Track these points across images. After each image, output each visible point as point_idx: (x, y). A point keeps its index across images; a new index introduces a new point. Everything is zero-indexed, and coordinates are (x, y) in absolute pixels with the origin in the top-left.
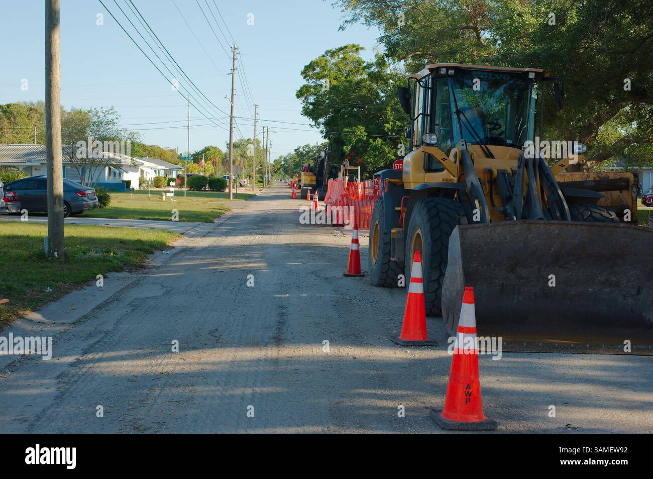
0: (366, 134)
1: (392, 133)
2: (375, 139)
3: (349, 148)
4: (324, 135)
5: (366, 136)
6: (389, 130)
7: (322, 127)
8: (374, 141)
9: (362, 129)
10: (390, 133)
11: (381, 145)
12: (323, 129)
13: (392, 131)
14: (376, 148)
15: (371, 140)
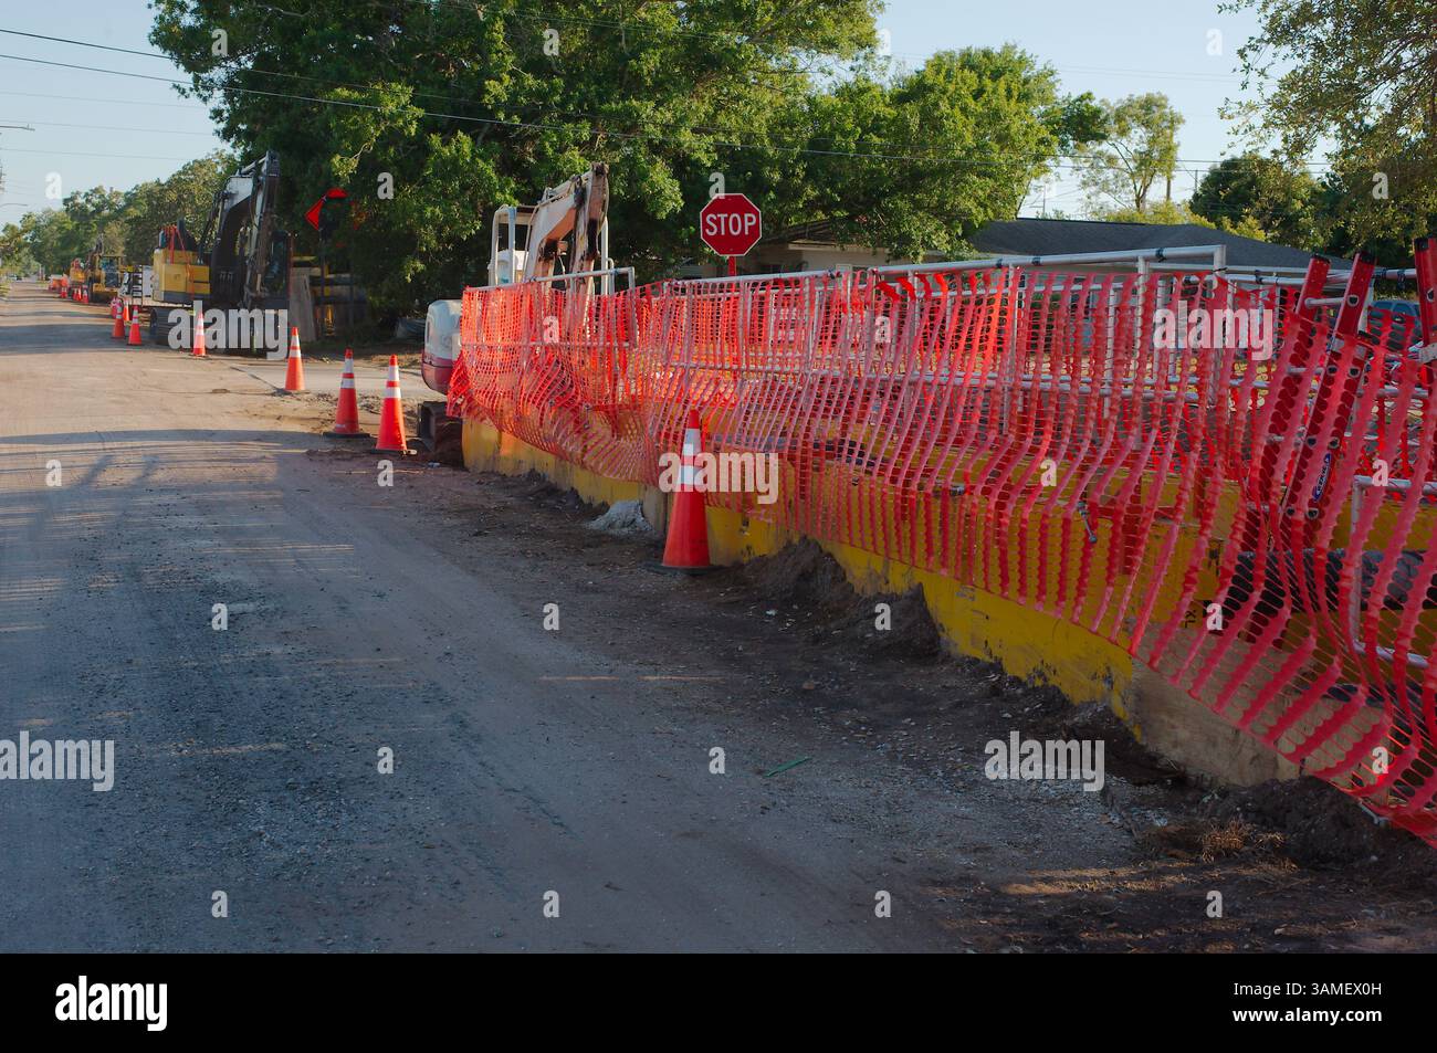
0: (420, 112)
1: (508, 117)
2: (448, 133)
3: (354, 162)
4: (222, 125)
5: (418, 120)
6: (498, 105)
7: (218, 99)
8: (446, 143)
9: (404, 93)
10: (502, 116)
11: (473, 158)
12: (223, 107)
13: (511, 107)
14: (451, 168)
15: (435, 140)
